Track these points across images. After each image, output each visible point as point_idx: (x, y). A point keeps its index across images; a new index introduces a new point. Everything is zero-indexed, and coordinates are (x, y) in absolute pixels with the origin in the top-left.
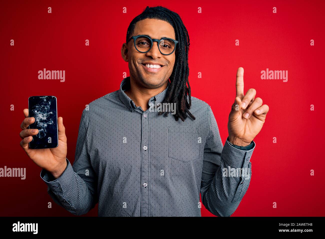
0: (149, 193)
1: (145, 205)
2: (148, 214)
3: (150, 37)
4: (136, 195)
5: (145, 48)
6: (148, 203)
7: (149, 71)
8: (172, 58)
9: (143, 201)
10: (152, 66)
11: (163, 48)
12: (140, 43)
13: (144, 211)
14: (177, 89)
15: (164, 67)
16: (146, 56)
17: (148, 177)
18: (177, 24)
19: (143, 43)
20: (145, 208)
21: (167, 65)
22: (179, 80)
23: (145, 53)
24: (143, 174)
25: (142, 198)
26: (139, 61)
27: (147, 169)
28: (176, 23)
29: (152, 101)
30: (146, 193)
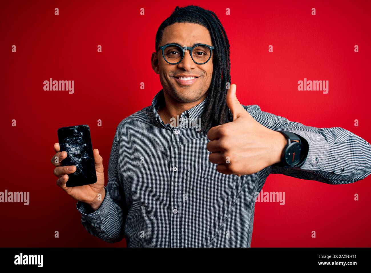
0: (179, 220)
1: (176, 235)
2: (179, 245)
3: (180, 46)
4: (165, 223)
5: (177, 59)
6: (179, 232)
7: (182, 84)
8: (209, 67)
9: (172, 230)
10: (185, 79)
11: (197, 57)
12: (171, 52)
13: (174, 242)
14: (217, 102)
15: (199, 78)
16: (178, 67)
17: (178, 202)
18: (212, 26)
19: (173, 53)
20: (175, 238)
21: (203, 76)
22: (219, 92)
23: (177, 65)
24: (173, 198)
25: (172, 226)
26: (171, 73)
27: (177, 193)
28: (211, 24)
29: (184, 116)
30: (176, 220)
